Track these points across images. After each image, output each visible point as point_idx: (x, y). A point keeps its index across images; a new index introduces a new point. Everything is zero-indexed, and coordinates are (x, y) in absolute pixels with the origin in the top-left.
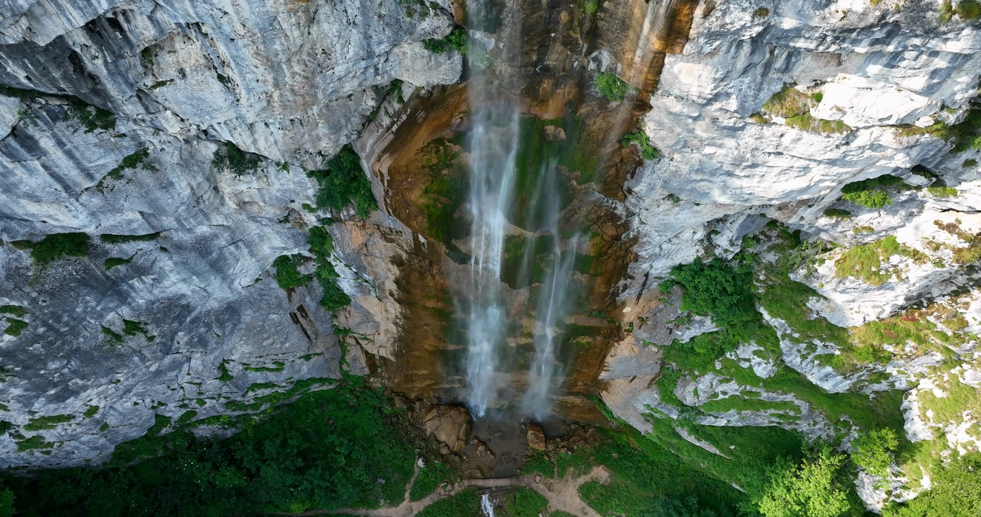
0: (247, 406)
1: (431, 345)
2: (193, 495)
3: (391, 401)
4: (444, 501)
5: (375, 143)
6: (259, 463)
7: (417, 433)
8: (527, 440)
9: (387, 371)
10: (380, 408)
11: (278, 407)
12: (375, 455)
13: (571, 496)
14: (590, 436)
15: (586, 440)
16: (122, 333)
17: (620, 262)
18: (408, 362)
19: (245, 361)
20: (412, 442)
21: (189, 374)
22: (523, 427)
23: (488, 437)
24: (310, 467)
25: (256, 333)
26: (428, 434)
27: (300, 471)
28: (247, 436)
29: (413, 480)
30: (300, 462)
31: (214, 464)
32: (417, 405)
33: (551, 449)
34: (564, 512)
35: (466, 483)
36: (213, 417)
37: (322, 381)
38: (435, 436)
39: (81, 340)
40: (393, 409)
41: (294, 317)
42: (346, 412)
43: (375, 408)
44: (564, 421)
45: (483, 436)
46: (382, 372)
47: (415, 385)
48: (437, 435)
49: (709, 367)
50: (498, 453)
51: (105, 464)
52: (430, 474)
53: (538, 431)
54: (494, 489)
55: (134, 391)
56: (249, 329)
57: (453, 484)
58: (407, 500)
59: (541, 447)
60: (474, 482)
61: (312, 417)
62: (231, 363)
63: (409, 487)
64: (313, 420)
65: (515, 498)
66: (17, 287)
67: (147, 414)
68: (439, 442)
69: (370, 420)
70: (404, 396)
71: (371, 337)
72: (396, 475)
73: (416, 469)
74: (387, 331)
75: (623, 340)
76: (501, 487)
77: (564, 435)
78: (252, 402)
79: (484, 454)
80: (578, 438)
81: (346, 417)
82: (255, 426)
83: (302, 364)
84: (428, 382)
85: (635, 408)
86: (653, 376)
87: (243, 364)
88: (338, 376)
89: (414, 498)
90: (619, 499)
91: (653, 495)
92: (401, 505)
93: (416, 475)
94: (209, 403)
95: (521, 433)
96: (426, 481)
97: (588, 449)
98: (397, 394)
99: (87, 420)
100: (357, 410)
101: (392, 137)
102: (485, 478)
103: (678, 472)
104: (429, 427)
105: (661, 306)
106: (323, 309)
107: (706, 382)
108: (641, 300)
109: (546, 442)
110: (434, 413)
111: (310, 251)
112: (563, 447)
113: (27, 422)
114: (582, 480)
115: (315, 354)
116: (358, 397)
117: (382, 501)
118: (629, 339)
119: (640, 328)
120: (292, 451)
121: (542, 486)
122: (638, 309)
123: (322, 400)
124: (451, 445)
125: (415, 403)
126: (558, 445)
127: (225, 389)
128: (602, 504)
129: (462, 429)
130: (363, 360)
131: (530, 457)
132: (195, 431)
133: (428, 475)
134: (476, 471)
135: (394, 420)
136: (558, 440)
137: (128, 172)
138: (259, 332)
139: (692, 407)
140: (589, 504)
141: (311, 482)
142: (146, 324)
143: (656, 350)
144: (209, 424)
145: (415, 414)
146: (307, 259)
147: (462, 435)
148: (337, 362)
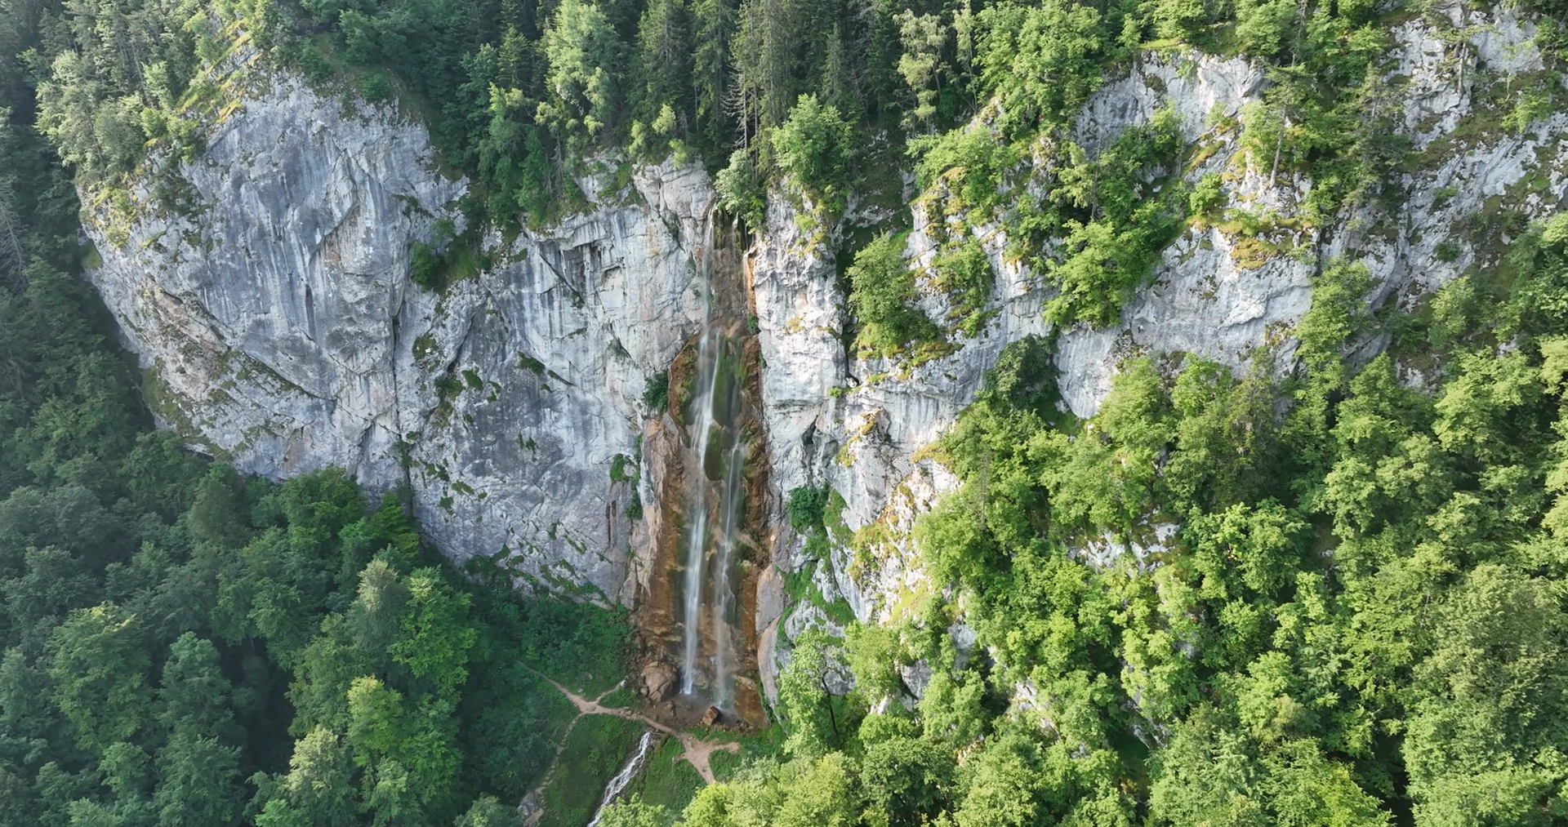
0: (551, 579)
1: (670, 565)
4: (619, 719)
7: (635, 667)
9: (643, 610)
10: (624, 635)
13: (703, 757)
16: (525, 445)
18: (656, 596)
19: (568, 528)
20: (627, 668)
21: (537, 514)
25: (584, 508)
26: (642, 673)
29: (610, 691)
32: (649, 652)
33: (714, 726)
34: (691, 763)
35: (642, 717)
36: (529, 573)
37: (602, 596)
38: (645, 677)
39: (508, 431)
40: (631, 642)
41: (608, 509)
43: (621, 632)
46: (640, 611)
47: (655, 629)
54: (657, 731)
56: (581, 501)
57: (633, 712)
58: (596, 701)
60: (648, 719)
62: (561, 526)
63: (603, 693)
65: (666, 742)
67: (502, 532)
68: (644, 683)
71: (644, 563)
72: (602, 680)
73: (617, 686)
75: (767, 568)
76: (662, 732)
83: (596, 562)
84: (662, 629)
86: (780, 617)
87: (566, 531)
88: (614, 601)
89: (601, 703)
92: (590, 702)
93: (614, 689)
94: (534, 554)
96: (617, 699)
102: (658, 722)
104: (646, 670)
106: (626, 516)
110: (656, 663)
111: (633, 455)
112: (724, 728)
114: (718, 747)
115: (608, 559)
117: (581, 692)
118: (770, 567)
121: (689, 742)
124: (650, 690)
125: (648, 649)
126: (721, 725)
127: (547, 547)
129: (667, 685)
130: (633, 589)
131: (697, 724)
133: (621, 696)
134: (654, 714)
135: (627, 650)
136: (724, 724)
140: (711, 766)
142: (538, 447)
143: (781, 579)
144: (524, 578)
145: (643, 658)
146: (631, 463)
147: (662, 689)
148: (618, 585)
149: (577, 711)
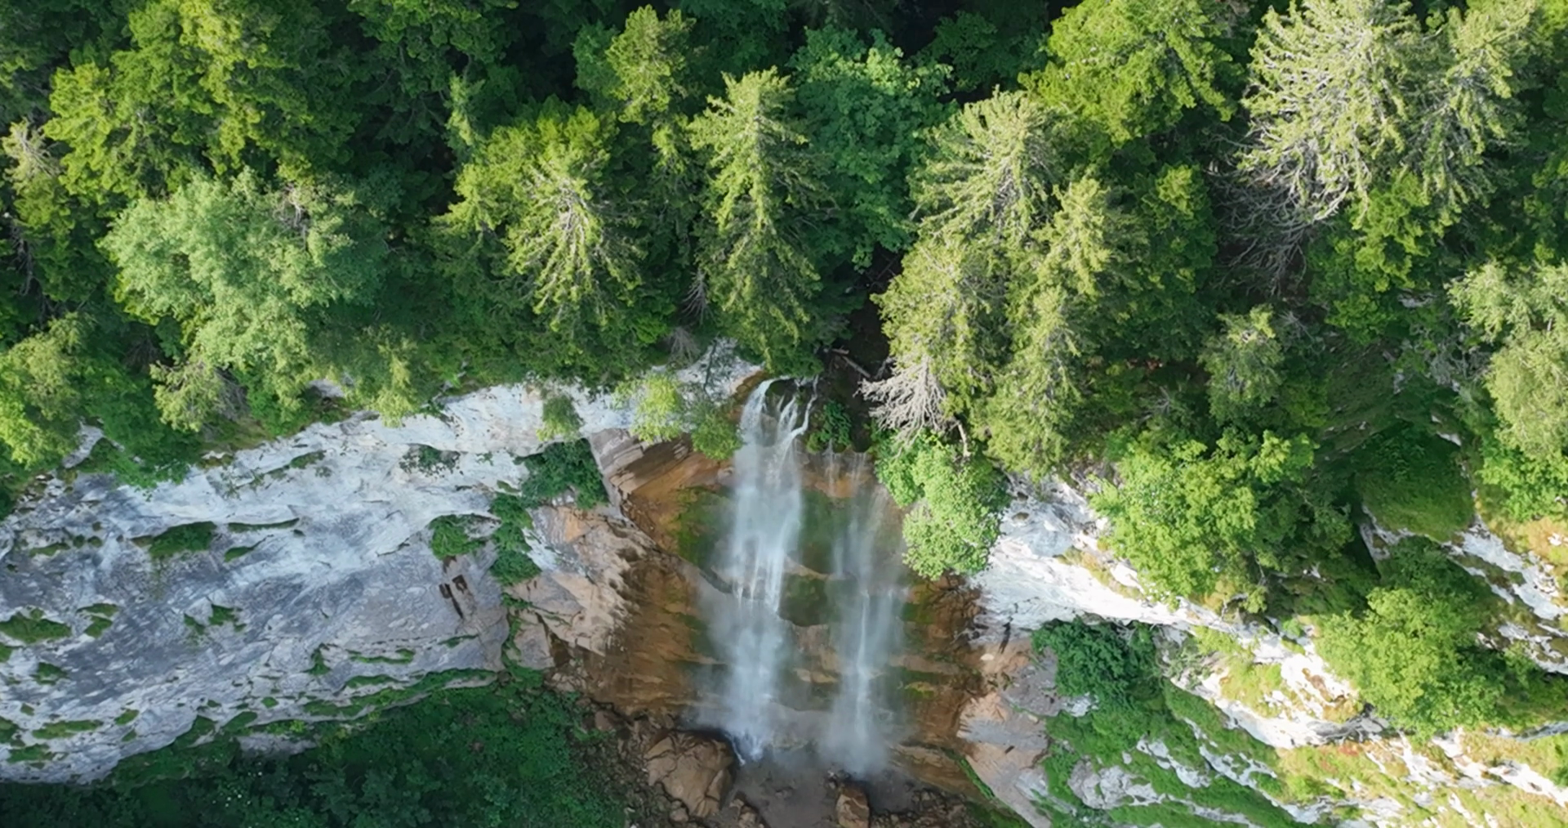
0: (338, 710)
1: (670, 652)
3: (588, 719)
5: (617, 451)
6: (354, 809)
7: (630, 778)
8: (836, 813)
9: (586, 667)
10: (567, 729)
11: (387, 712)
12: (552, 812)
14: (954, 819)
16: (206, 623)
17: (958, 614)
18: (627, 662)
19: (355, 648)
20: (620, 795)
21: (267, 665)
22: (832, 786)
23: (764, 798)
25: (380, 610)
26: (651, 782)
28: (329, 757)
31: (277, 800)
32: (636, 727)
36: (280, 722)
37: (467, 673)
38: (664, 788)
39: (158, 634)
40: (590, 732)
41: (446, 591)
42: (505, 731)
43: (558, 728)
44: (911, 784)
45: (755, 793)
46: (577, 666)
47: (635, 694)
48: (667, 785)
49: (1115, 757)
51: (96, 781)
53: (858, 798)
55: (189, 690)
56: (371, 604)
61: (445, 735)
62: (333, 649)
64: (447, 741)
66: (120, 585)
67: (188, 718)
68: (670, 798)
69: (548, 748)
70: (612, 710)
71: (567, 619)
74: (596, 620)
75: (984, 695)
77: (907, 810)
78: (349, 703)
80: (932, 820)
81: (505, 739)
82: (343, 741)
83: (443, 651)
84: (659, 694)
85: (1020, 791)
86: (1039, 752)
87: (351, 652)
88: (498, 666)
94: (282, 703)
95: (827, 796)
98: (601, 706)
99: (116, 727)
100: (525, 730)
101: (639, 454)
104: (654, 770)
105: (1032, 668)
106: (491, 578)
107: (1112, 777)
108: (1008, 648)
109: (870, 820)
110: (666, 744)
111: (490, 511)
113: (38, 727)
115: (465, 637)
116: (529, 706)
118: (991, 697)
119: (1005, 687)
120: (413, 794)
122: (1003, 659)
123: (466, 706)
124: (692, 806)
125: (631, 724)
127: (314, 685)
129: (716, 780)
130: (546, 645)
132: (242, 740)
135: (592, 751)
136: (894, 818)
137: (292, 471)
138: (386, 610)
139: (1096, 810)
142: (240, 610)
143: (1035, 719)
144: (273, 731)
145: (630, 744)
146: (482, 519)
147: (714, 791)
148: (498, 646)
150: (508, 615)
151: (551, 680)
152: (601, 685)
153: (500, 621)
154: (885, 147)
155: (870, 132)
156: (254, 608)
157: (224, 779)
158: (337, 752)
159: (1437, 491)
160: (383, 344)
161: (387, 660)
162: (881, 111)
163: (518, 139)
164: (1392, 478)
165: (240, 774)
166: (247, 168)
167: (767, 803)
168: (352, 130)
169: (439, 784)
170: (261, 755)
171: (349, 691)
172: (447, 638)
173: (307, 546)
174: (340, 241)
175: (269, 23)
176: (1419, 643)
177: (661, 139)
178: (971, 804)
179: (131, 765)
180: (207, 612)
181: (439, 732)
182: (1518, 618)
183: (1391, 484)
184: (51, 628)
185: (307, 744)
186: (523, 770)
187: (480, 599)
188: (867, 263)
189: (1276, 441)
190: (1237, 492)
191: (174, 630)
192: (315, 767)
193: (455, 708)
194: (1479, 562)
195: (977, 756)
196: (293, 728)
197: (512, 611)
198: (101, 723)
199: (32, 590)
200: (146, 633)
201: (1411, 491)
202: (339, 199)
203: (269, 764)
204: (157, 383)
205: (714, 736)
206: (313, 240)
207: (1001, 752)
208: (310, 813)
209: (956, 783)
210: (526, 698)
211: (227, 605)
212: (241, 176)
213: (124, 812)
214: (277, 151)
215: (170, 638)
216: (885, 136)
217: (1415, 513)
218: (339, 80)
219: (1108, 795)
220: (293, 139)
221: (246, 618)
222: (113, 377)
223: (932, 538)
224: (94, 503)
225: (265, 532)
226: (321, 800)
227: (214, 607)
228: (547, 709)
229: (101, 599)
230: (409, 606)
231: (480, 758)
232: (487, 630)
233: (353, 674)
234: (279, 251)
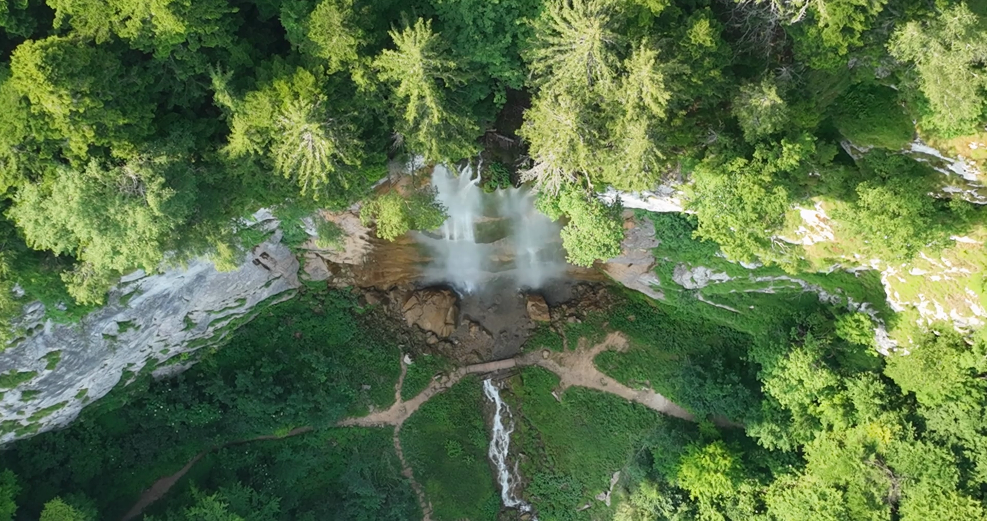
0: (207, 340)
1: (406, 259)
2: (170, 437)
3: (361, 299)
4: (441, 395)
6: (234, 396)
7: (396, 326)
8: (528, 313)
9: (352, 272)
10: (350, 309)
11: (237, 331)
12: (355, 362)
13: (587, 368)
14: (601, 298)
15: (596, 304)
16: (117, 333)
18: (378, 266)
19: (209, 309)
20: (393, 338)
21: (158, 335)
22: (521, 296)
23: (481, 314)
24: (290, 393)
25: (219, 285)
26: (410, 325)
27: (280, 398)
28: (209, 366)
29: (401, 379)
30: (279, 390)
31: (185, 403)
32: (392, 295)
33: (557, 319)
34: (581, 386)
35: (463, 371)
36: (173, 357)
37: (280, 295)
38: (419, 327)
39: (89, 351)
40: (365, 307)
41: (257, 262)
42: (313, 322)
43: (345, 310)
44: (569, 283)
45: (475, 313)
46: (346, 273)
47: (387, 279)
48: (421, 325)
49: (699, 261)
50: (496, 332)
51: (71, 423)
52: (420, 369)
53: (539, 301)
54: (496, 372)
55: (115, 366)
56: (213, 284)
57: (448, 375)
58: (398, 401)
59: (545, 318)
60: (472, 369)
61: (277, 335)
62: (195, 313)
63: (398, 387)
64: (279, 338)
65: (522, 378)
66: (60, 339)
67: (117, 376)
68: (423, 331)
69: (342, 325)
70: (375, 290)
71: (335, 253)
72: (382, 379)
73: (403, 367)
74: (354, 251)
76: (504, 369)
77: (571, 300)
78: (212, 335)
79: (479, 335)
80: (588, 302)
81: (314, 327)
82: (214, 355)
83: (263, 291)
84: (402, 275)
85: (641, 283)
86: (650, 265)
87: (207, 311)
88: (298, 284)
89: (406, 397)
90: (641, 366)
91: (677, 358)
92: (393, 407)
93: (404, 373)
94: (172, 349)
95: (520, 303)
96: (417, 377)
97: (601, 313)
98: (367, 290)
99: (77, 400)
100: (325, 317)
102: (484, 362)
103: (704, 330)
104: (410, 318)
106: (282, 246)
107: (700, 272)
109: (550, 312)
110: (413, 300)
112: (571, 315)
113: (29, 416)
114: (596, 350)
115: (274, 279)
116: (323, 302)
117: (371, 407)
120: (268, 379)
121: (551, 362)
123: (283, 313)
124: (439, 333)
125: (388, 294)
126: (565, 313)
127: (190, 335)
128: (622, 373)
129: (449, 313)
130: (325, 267)
131: (534, 330)
132: (154, 373)
133: (417, 371)
134: (472, 355)
135: (368, 318)
136: (564, 307)
138: (223, 285)
139: (694, 290)
140: (607, 374)
141: (293, 407)
142: (135, 319)
143: (645, 251)
144: (170, 363)
145: (391, 306)
146: (270, 221)
147: (449, 319)
148: (295, 275)
149: (389, 428)
150: (297, 258)
151: (332, 283)
152: (364, 279)
153: (293, 262)
154: (500, 37)
155: (489, 30)
156: (143, 315)
157: (148, 399)
158: (213, 363)
159: (888, 120)
160: (209, 234)
161: (230, 308)
162: (492, 15)
163: (263, 99)
164: (857, 117)
165: (158, 394)
166: (93, 158)
167: (484, 317)
168: (154, 116)
169: (281, 366)
170: (166, 377)
171: (211, 329)
172: (263, 284)
173: (168, 277)
174: (167, 194)
175: (87, 84)
176: (898, 220)
177: (358, 77)
178: (609, 286)
179: (89, 409)
180: (116, 327)
181: (272, 334)
182: (954, 183)
183: (857, 121)
184: (25, 376)
185: (192, 363)
186: (330, 342)
187: (277, 258)
188: (504, 101)
189: (790, 146)
190: (775, 190)
191: (99, 345)
192: (202, 375)
193: (278, 316)
194: (923, 154)
195: (610, 270)
196: (182, 358)
197: (299, 255)
198: (67, 402)
199: (7, 362)
200: (82, 354)
201: (871, 124)
202: (157, 161)
203: (173, 381)
204: (68, 283)
205: (441, 288)
206: (151, 199)
207: (625, 267)
208: (207, 406)
209: (597, 277)
210: (321, 298)
211: (127, 320)
212: (90, 164)
213: (93, 436)
214: (109, 143)
215: (97, 350)
216: (500, 28)
217: (877, 137)
218: (136, 89)
219: (699, 282)
220: (118, 134)
221: (140, 322)
222: (36, 277)
223: (583, 245)
224: (34, 312)
225: (140, 281)
226: (211, 396)
227: (119, 323)
228: (334, 300)
229: (50, 349)
230: (236, 278)
231: (302, 343)
232: (287, 270)
233: (211, 320)
234: (131, 212)
